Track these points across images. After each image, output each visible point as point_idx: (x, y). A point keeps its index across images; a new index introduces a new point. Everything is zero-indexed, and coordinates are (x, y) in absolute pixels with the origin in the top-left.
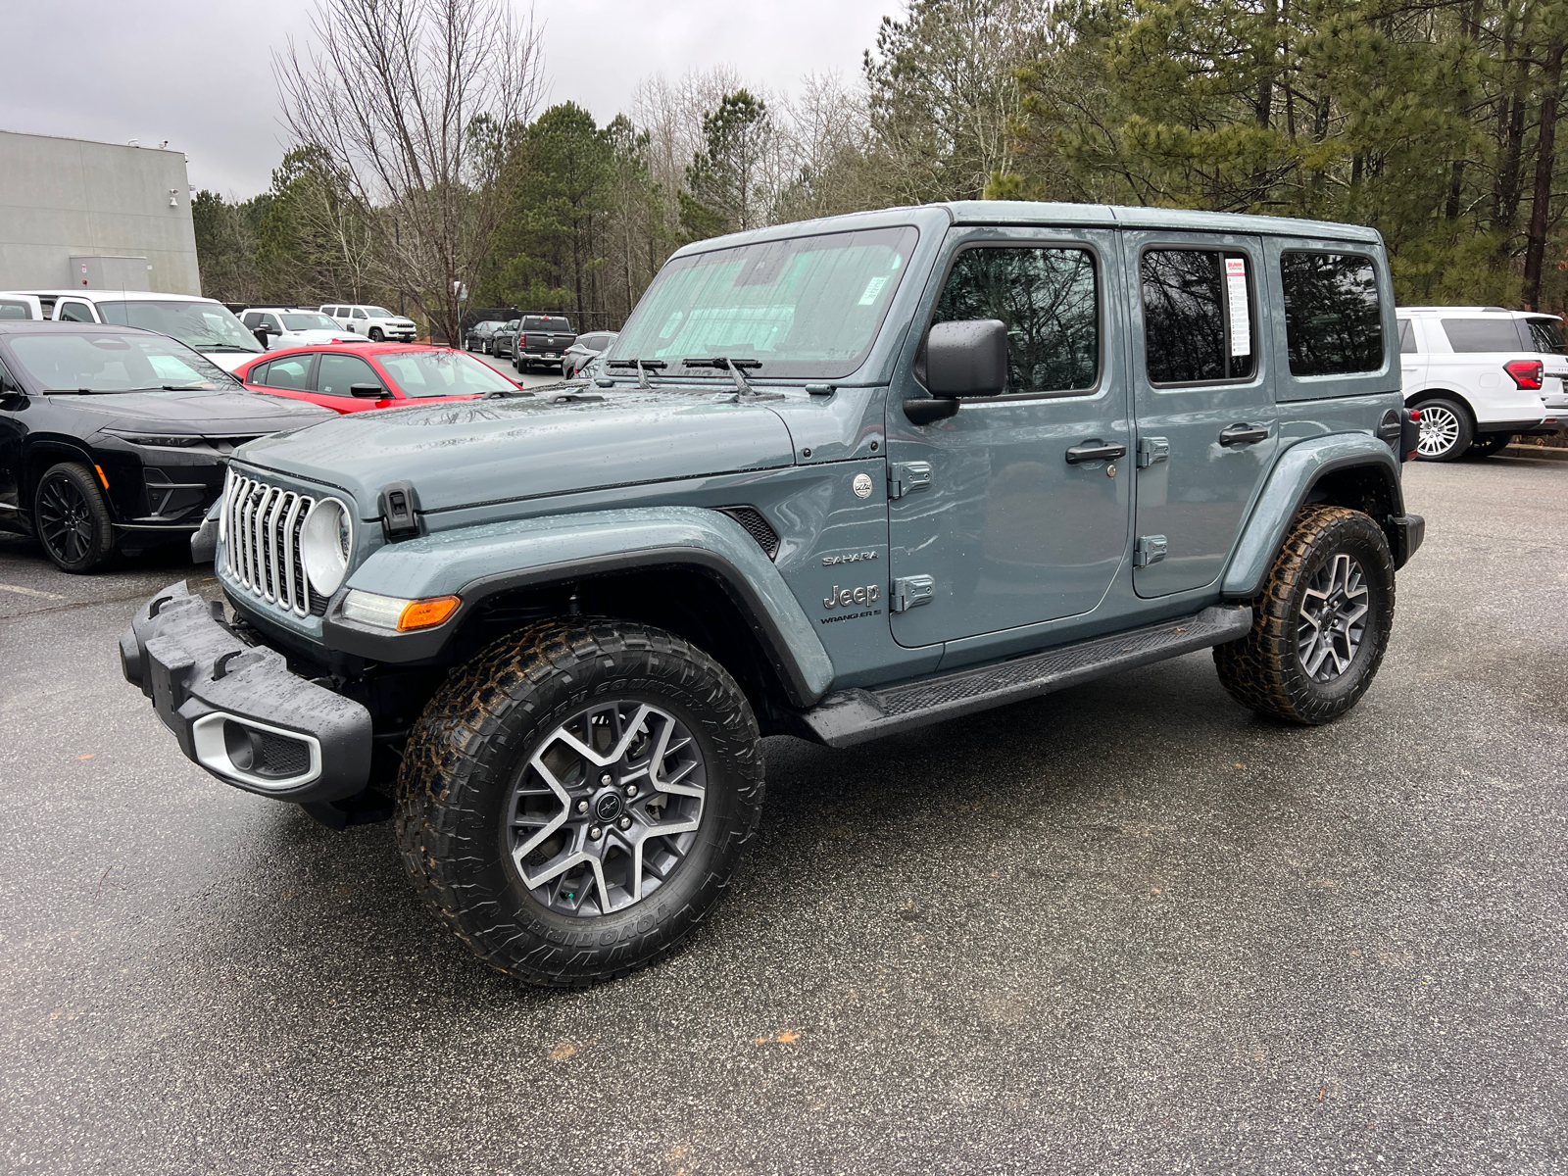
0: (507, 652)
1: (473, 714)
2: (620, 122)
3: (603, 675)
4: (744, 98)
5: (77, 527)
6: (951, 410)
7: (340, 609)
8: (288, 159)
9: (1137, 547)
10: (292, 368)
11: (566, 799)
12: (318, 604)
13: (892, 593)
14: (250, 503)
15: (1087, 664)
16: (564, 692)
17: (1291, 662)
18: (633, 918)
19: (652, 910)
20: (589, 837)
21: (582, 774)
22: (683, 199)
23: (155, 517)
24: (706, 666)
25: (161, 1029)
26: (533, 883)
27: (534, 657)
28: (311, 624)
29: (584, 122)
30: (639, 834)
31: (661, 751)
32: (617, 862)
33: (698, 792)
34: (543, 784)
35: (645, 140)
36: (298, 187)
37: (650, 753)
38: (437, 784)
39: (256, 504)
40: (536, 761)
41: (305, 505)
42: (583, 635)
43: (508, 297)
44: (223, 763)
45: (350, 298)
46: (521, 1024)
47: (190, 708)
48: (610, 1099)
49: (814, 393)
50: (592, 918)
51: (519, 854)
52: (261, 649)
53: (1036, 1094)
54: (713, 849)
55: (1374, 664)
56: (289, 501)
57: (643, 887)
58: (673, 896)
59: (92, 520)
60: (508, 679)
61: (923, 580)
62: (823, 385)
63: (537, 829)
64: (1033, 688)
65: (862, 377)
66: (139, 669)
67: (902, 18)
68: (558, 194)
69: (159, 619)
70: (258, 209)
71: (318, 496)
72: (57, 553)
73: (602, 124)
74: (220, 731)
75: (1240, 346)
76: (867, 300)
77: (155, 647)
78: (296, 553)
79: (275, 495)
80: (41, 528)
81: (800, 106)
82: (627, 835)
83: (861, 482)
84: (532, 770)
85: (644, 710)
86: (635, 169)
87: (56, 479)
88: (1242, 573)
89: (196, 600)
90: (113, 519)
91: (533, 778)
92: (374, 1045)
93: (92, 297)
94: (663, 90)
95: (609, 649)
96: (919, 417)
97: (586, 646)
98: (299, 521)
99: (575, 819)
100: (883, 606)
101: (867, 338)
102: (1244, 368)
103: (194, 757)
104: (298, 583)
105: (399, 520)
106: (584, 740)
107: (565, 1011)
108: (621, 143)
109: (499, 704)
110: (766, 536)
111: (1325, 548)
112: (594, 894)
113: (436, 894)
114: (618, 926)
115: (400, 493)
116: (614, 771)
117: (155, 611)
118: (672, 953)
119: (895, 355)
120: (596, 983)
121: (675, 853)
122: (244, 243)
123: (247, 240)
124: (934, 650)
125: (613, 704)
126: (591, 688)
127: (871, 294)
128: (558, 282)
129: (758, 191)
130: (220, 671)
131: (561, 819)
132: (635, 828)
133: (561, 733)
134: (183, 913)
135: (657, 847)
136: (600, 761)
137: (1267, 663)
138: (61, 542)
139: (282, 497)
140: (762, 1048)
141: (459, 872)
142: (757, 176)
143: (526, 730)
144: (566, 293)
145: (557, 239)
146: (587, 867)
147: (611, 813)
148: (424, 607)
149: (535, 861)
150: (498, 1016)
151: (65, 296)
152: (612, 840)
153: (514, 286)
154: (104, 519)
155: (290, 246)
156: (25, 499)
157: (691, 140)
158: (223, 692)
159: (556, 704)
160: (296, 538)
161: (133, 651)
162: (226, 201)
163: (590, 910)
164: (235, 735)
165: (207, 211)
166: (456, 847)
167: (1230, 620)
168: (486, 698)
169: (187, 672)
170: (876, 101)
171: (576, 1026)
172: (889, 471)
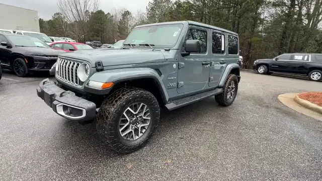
0: (119, 93)
1: (114, 105)
2: (109, 13)
3: (136, 98)
4: (128, 11)
5: (21, 69)
6: (189, 54)
7: (88, 84)
8: (55, 14)
9: (210, 78)
10: (58, 45)
11: (129, 120)
12: (81, 83)
13: (178, 84)
14: (65, 64)
15: (203, 96)
16: (130, 101)
17: (226, 97)
18: (139, 141)
19: (142, 139)
20: (132, 127)
21: (131, 115)
22: (118, 26)
23: (36, 68)
24: (153, 96)
25: (49, 164)
26: (123, 135)
27: (125, 94)
28: (79, 87)
29: (103, 13)
30: (140, 126)
31: (144, 111)
32: (136, 130)
33: (149, 118)
34: (125, 117)
35: (112, 16)
36: (56, 19)
37: (142, 112)
38: (107, 118)
39: (66, 64)
40: (124, 114)
41: (78, 64)
42: (133, 91)
43: (90, 38)
44: (63, 113)
45: (65, 37)
46: (120, 161)
47: (55, 103)
48: (141, 176)
49: (166, 50)
50: (131, 141)
51: (120, 130)
52: (69, 91)
53: (213, 170)
54: (151, 128)
55: (235, 97)
56: (74, 63)
57: (140, 135)
58: (145, 136)
59: (24, 68)
60: (120, 98)
61: (182, 83)
62: (168, 49)
63: (124, 126)
64: (196, 101)
65: (175, 48)
66: (42, 94)
67: (152, 2)
68: (99, 23)
69: (45, 85)
70: (50, 22)
71: (81, 63)
72: (17, 73)
73: (106, 14)
74: (62, 107)
75: (223, 49)
76: (175, 35)
77: (45, 90)
78: (76, 73)
79: (70, 63)
80: (14, 69)
81: (136, 14)
82: (138, 126)
83: (174, 66)
84: (123, 115)
85: (142, 104)
86: (111, 21)
87: (18, 61)
88: (221, 83)
89: (52, 82)
90: (28, 68)
91: (124, 116)
92: (93, 166)
93: (22, 32)
94: (115, 10)
95: (138, 93)
96: (183, 55)
97: (134, 92)
98: (77, 67)
99: (130, 124)
100: (176, 87)
101: (175, 42)
102: (223, 52)
103: (56, 112)
104: (76, 79)
105: (99, 68)
106: (132, 109)
107: (128, 158)
108: (109, 17)
109: (119, 103)
110: (160, 74)
111: (231, 80)
112: (132, 136)
113: (106, 138)
114: (136, 142)
115: (99, 62)
116: (136, 115)
117: (44, 83)
118: (144, 146)
119: (180, 45)
120: (132, 152)
121: (145, 129)
122: (47, 27)
123: (47, 26)
124: (183, 94)
125: (137, 103)
126: (134, 100)
127: (176, 34)
128: (98, 37)
129: (130, 25)
130: (61, 95)
131: (128, 124)
132: (139, 125)
133: (129, 108)
134: (50, 140)
135: (143, 128)
136: (134, 113)
137: (223, 97)
138: (18, 72)
139: (72, 63)
140: (165, 164)
141: (111, 134)
142: (129, 23)
143: (123, 107)
144: (99, 38)
145: (98, 30)
146: (132, 132)
147: (135, 122)
148: (106, 84)
149: (123, 131)
150: (116, 159)
151: (17, 31)
152: (136, 127)
153: (92, 37)
154: (26, 68)
155: (54, 28)
156: (11, 64)
157: (119, 17)
158: (62, 99)
159: (128, 103)
160: (76, 70)
161: (40, 91)
162: (44, 20)
163: (132, 139)
164: (65, 108)
165: (41, 22)
166: (111, 130)
167: (220, 90)
168: (116, 101)
169: (53, 95)
170: (148, 14)
171: (131, 161)
172: (179, 64)
